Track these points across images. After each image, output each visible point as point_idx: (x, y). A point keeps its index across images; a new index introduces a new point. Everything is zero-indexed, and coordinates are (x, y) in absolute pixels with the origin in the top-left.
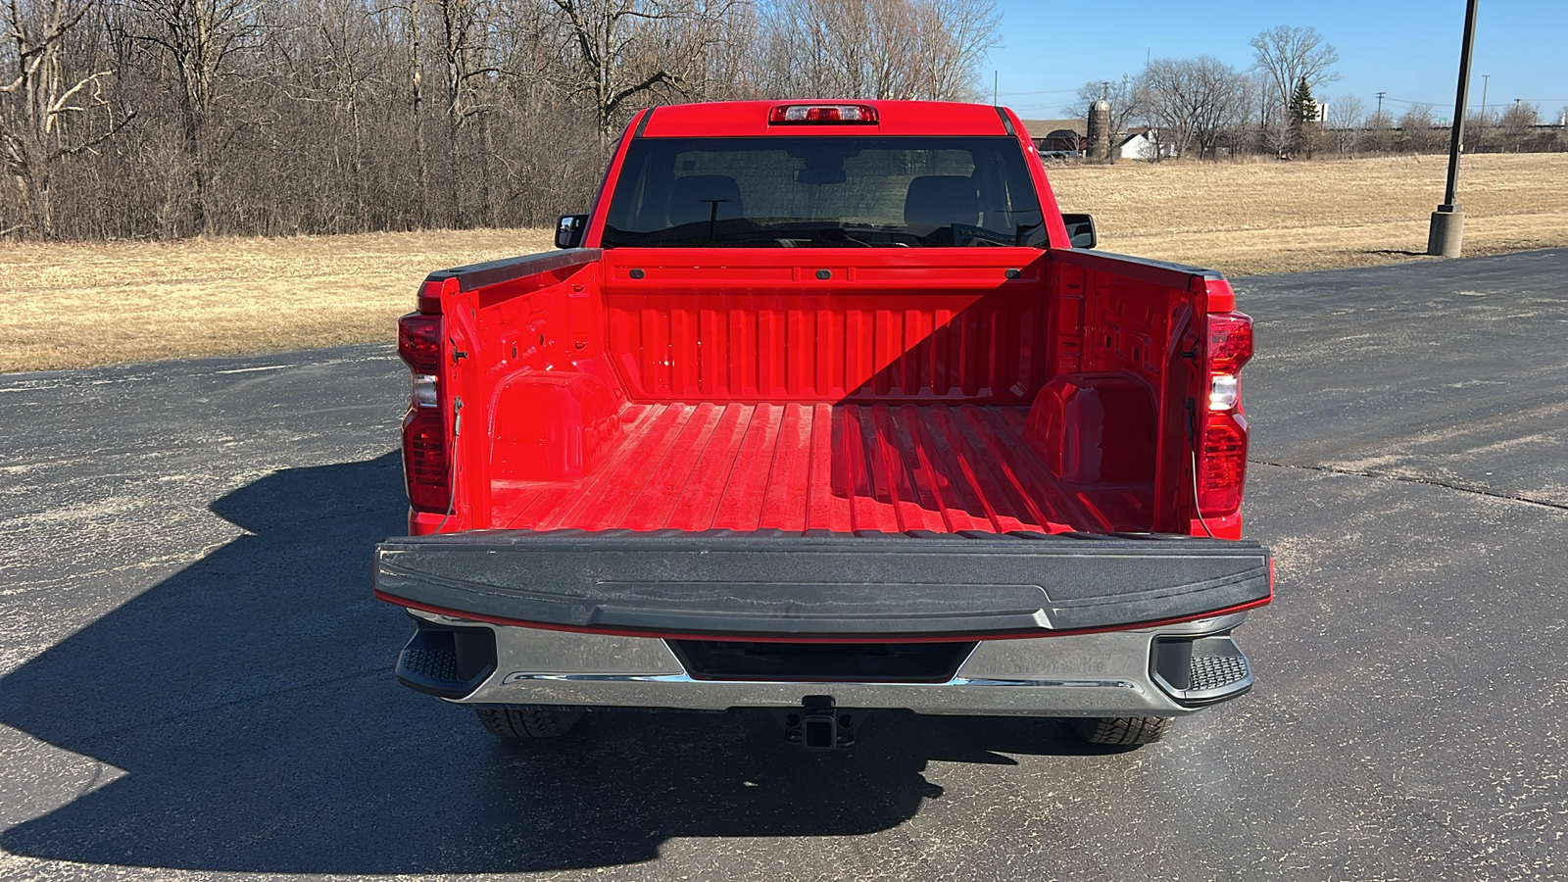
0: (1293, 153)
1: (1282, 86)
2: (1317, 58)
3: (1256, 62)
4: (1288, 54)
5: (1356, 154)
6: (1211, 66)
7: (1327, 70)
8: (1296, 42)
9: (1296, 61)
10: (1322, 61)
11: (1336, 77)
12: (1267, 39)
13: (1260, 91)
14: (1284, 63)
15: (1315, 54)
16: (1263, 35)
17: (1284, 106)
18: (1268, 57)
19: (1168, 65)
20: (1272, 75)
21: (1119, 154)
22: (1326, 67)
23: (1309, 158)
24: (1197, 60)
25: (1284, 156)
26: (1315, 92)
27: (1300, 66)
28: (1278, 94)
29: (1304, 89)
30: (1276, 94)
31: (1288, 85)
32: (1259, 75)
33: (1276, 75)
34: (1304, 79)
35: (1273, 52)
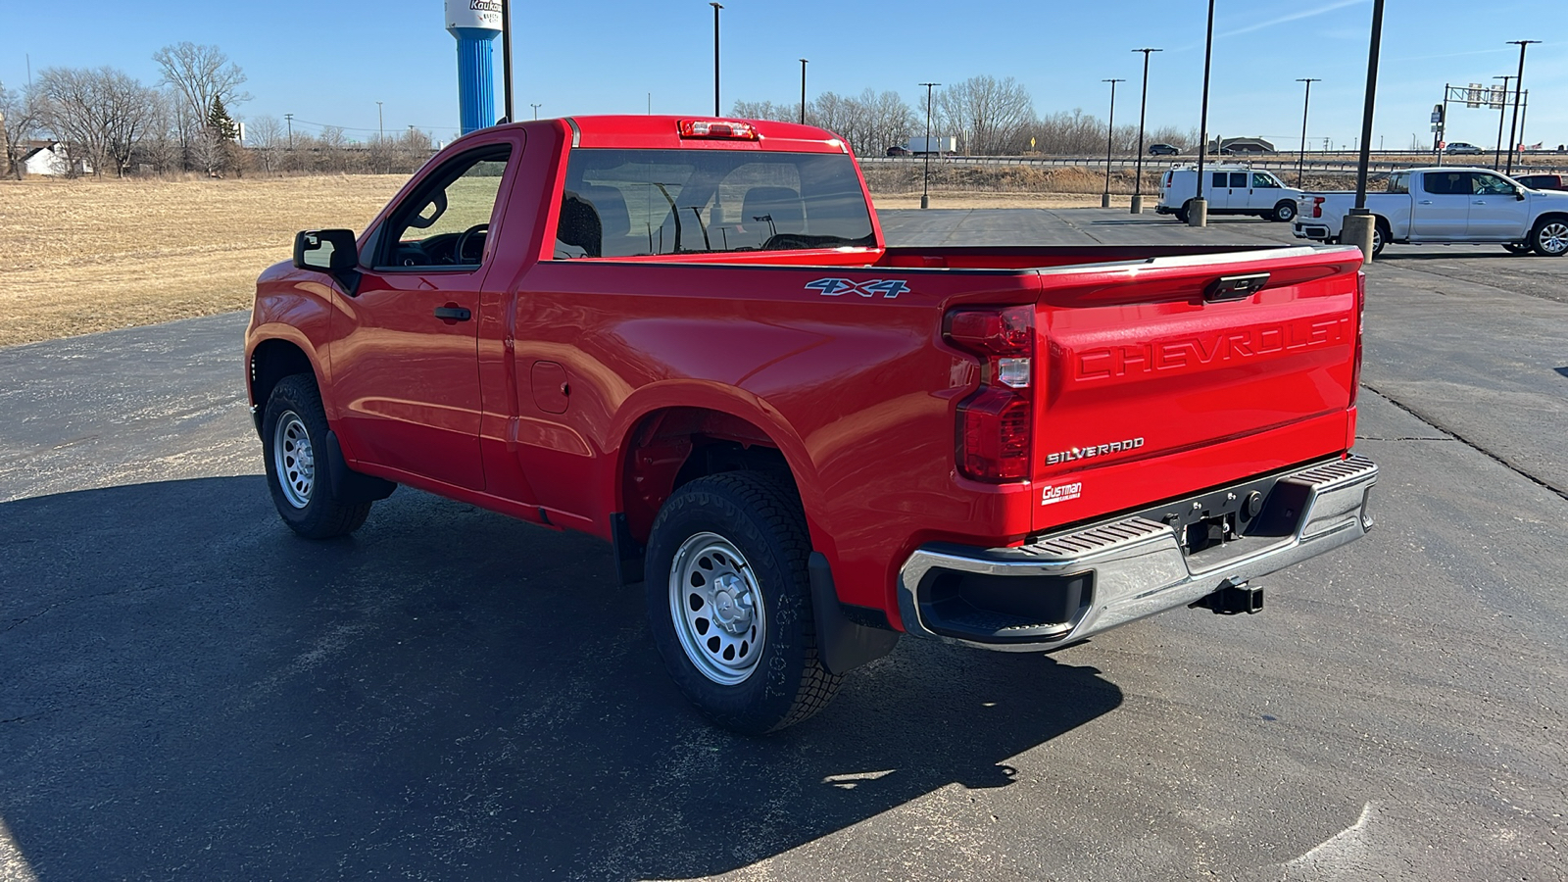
0: (223, 171)
1: (195, 104)
2: (226, 77)
3: (163, 78)
4: (196, 71)
5: (286, 173)
6: (116, 80)
7: (238, 89)
8: (202, 60)
9: (204, 79)
10: (231, 80)
11: (247, 97)
12: (171, 55)
13: (173, 107)
14: (193, 80)
15: (222, 73)
16: (166, 51)
17: (200, 124)
18: (175, 73)
19: (66, 75)
20: (183, 93)
21: (25, 169)
22: (236, 86)
23: (240, 176)
24: (99, 71)
25: (213, 174)
26: (230, 110)
27: (210, 84)
28: (192, 111)
29: (219, 106)
30: (190, 112)
31: (201, 103)
32: (168, 89)
33: (187, 91)
34: (218, 97)
35: (180, 69)
